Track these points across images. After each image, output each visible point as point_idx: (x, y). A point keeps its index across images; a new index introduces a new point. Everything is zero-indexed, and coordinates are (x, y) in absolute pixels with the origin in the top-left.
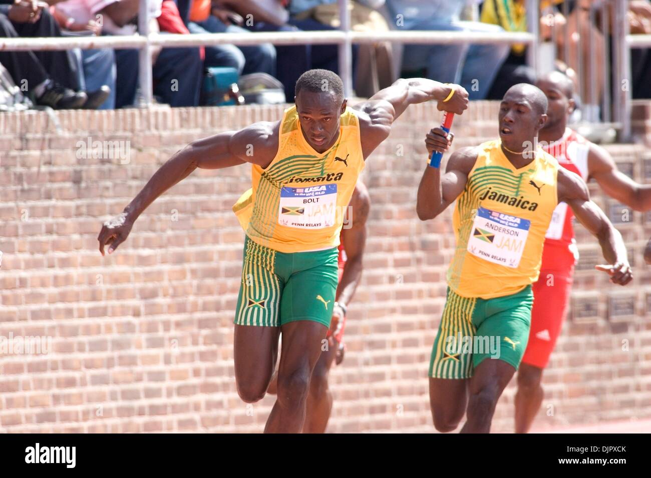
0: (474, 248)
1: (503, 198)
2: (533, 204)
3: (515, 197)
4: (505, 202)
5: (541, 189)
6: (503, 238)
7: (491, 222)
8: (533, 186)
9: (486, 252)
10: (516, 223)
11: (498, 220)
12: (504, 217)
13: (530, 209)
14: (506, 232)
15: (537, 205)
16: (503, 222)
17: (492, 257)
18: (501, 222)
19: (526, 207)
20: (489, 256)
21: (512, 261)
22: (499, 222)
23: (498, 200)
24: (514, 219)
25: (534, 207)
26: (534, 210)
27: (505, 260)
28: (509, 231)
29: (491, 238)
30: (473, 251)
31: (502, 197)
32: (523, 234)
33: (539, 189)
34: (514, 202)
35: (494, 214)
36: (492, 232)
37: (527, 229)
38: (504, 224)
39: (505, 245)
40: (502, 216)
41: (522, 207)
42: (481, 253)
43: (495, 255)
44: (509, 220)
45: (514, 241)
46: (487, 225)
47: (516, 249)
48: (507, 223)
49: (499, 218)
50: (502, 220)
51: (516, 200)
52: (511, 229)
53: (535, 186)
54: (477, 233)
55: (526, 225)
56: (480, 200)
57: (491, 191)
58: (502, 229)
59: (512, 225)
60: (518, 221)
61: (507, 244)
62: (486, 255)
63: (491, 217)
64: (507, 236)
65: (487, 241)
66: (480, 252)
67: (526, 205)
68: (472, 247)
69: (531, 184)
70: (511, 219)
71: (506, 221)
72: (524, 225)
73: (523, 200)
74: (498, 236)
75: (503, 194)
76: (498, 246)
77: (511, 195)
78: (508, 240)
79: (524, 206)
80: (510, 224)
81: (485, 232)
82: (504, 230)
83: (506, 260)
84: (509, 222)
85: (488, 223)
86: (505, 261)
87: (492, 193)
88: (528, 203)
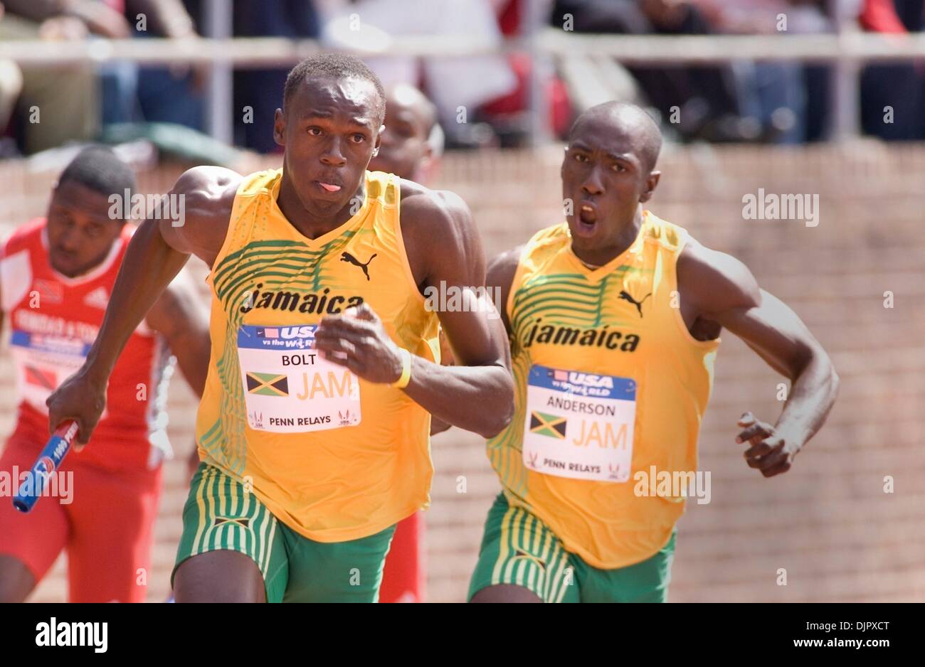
0: (533, 457)
1: (568, 336)
2: (628, 337)
4: (572, 342)
5: (643, 305)
6: (584, 422)
7: (556, 394)
8: (625, 301)
9: (557, 459)
10: (603, 388)
12: (577, 379)
13: (623, 348)
14: (587, 409)
15: (637, 339)
16: (578, 390)
17: (571, 468)
18: (574, 389)
19: (615, 346)
20: (564, 467)
21: (614, 469)
23: (556, 341)
24: (598, 380)
25: (633, 343)
26: (633, 349)
27: (598, 470)
28: (593, 408)
29: (561, 428)
30: (533, 464)
31: (564, 334)
32: (625, 408)
33: (639, 306)
34: (591, 338)
35: (558, 375)
36: (560, 414)
37: (631, 397)
38: (580, 394)
39: (591, 437)
40: (572, 378)
41: (608, 346)
42: (547, 465)
43: (574, 462)
44: (588, 384)
45: (609, 426)
46: (551, 402)
47: (615, 444)
48: (584, 391)
49: (568, 382)
50: (575, 385)
51: (595, 333)
52: (596, 401)
53: (631, 300)
54: (535, 423)
55: (628, 391)
57: (541, 325)
58: (578, 405)
59: (598, 392)
60: (607, 382)
61: (595, 434)
62: (554, 463)
63: (555, 383)
64: (590, 419)
65: (554, 436)
66: (546, 461)
67: (615, 340)
68: (531, 455)
69: (623, 298)
70: (591, 380)
71: (581, 386)
72: (623, 389)
73: (609, 332)
74: (575, 421)
75: (566, 327)
76: (577, 443)
77: (584, 327)
78: (595, 425)
79: (611, 344)
80: (592, 391)
81: (550, 418)
82: (582, 406)
83: (601, 469)
84: (589, 388)
85: (551, 398)
86: (598, 472)
87: (543, 329)
88: (619, 335)
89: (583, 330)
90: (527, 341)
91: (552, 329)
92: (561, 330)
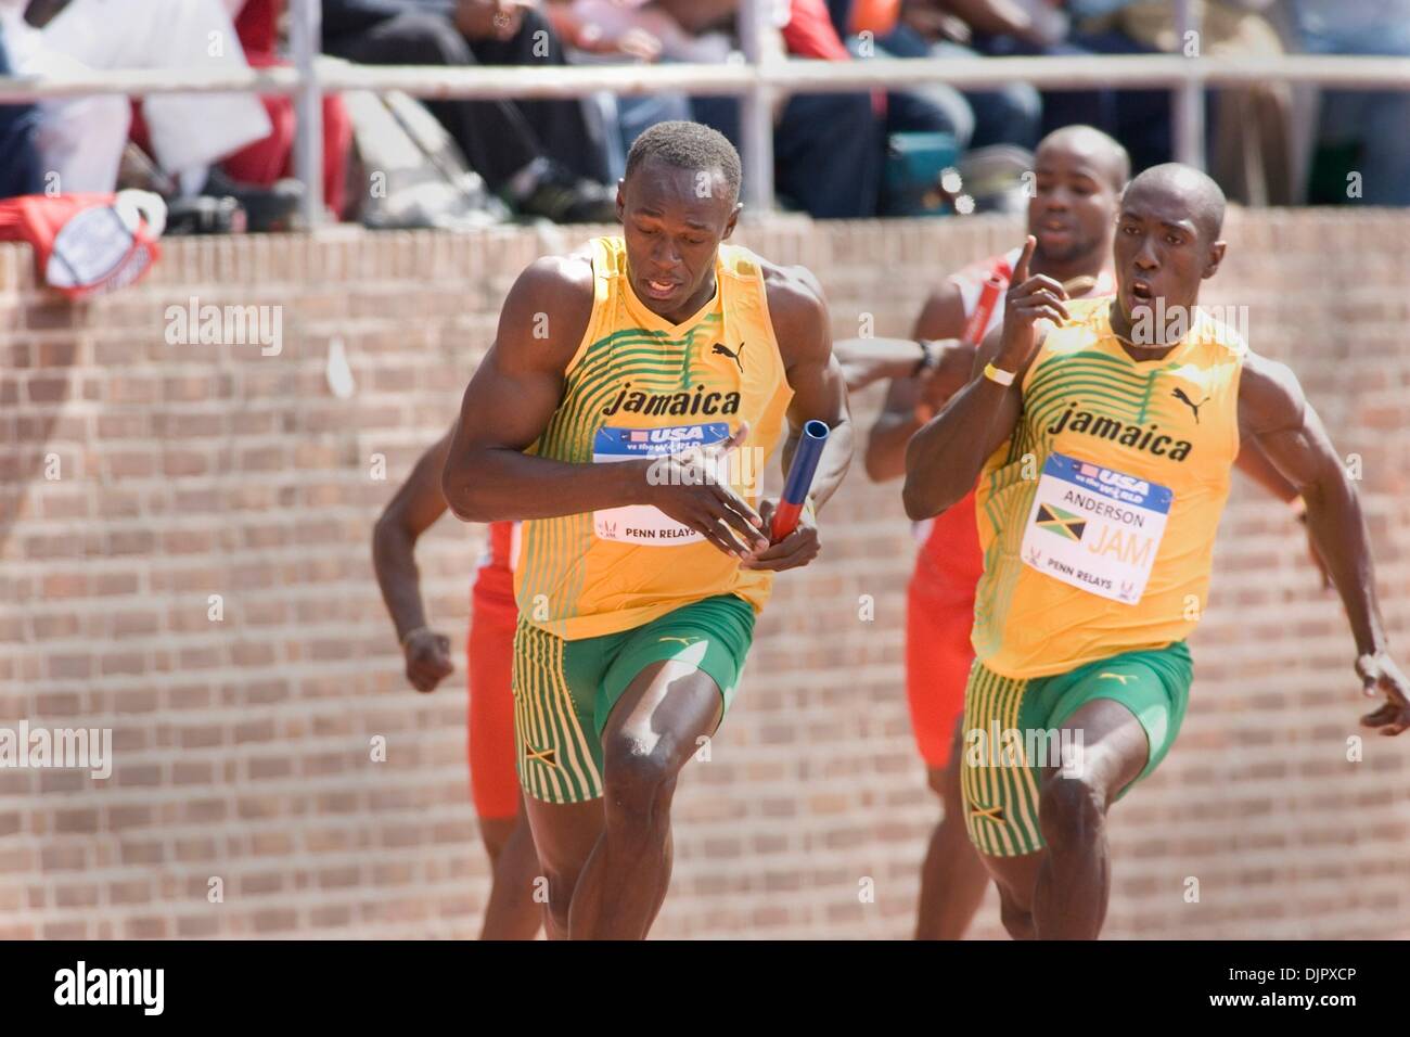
0: (1036, 553)
1: (1107, 428)
2: (1179, 444)
3: (1137, 426)
4: (1112, 437)
5: (1199, 409)
6: (1106, 529)
7: (1077, 489)
8: (1180, 401)
9: (1066, 563)
10: (1138, 494)
11: (1096, 484)
12: (1109, 477)
13: (1172, 456)
14: (1114, 514)
15: (1189, 446)
16: (1107, 490)
17: (1079, 576)
18: (1103, 488)
19: (1162, 452)
20: (1071, 573)
21: (1127, 587)
22: (1096, 490)
23: (1094, 432)
24: (1133, 484)
25: (1183, 451)
26: (1182, 458)
27: (1108, 584)
28: (1121, 514)
29: (1078, 529)
30: (1033, 561)
31: (1104, 425)
32: (1155, 521)
33: (1195, 409)
34: (1134, 437)
35: (1085, 469)
36: (1080, 514)
37: (1163, 509)
38: (1110, 496)
39: (1110, 546)
40: (1104, 476)
41: (1153, 450)
42: (1052, 566)
43: (1084, 571)
44: (1123, 487)
45: (1133, 537)
46: (1069, 496)
47: (1135, 559)
48: (1115, 493)
49: (1097, 480)
50: (1106, 485)
51: (1139, 432)
52: (1126, 507)
53: (1187, 401)
54: (1044, 516)
55: (1163, 501)
56: (1049, 436)
58: (1104, 508)
59: (1129, 497)
60: (1144, 488)
61: (1116, 543)
62: (1062, 567)
63: (1078, 477)
64: (1115, 525)
65: (1067, 536)
66: (1051, 562)
67: (1163, 445)
68: (1032, 551)
69: (1177, 396)
70: (1127, 483)
71: (1113, 486)
72: (1158, 499)
73: (1156, 434)
74: (1095, 524)
76: (1093, 551)
77: (1128, 420)
78: (1119, 534)
79: (1158, 449)
80: (1125, 495)
81: (1064, 514)
82: (1109, 510)
83: (1113, 585)
84: (1122, 490)
85: (1071, 493)
86: (1109, 587)
87: (1079, 415)
88: (1168, 440)
89: (1125, 425)
90: (1055, 426)
91: (1090, 417)
92: (1101, 420)
